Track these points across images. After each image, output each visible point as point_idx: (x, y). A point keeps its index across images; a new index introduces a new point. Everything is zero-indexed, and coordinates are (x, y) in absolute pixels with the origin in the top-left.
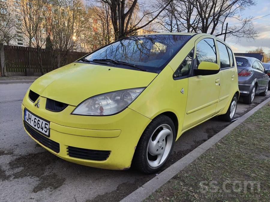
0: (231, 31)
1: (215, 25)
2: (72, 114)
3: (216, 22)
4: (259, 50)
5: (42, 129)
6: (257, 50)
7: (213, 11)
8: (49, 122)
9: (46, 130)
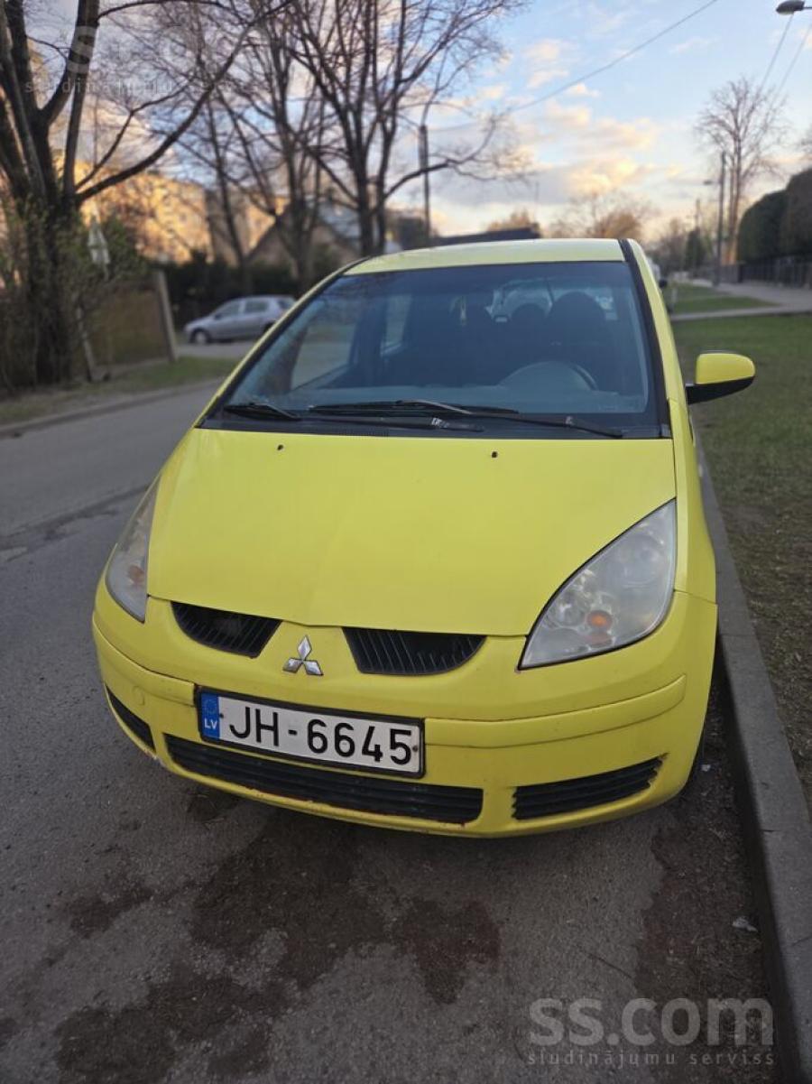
0: (449, 160)
1: (389, 138)
2: (520, 668)
3: (389, 125)
4: (519, 216)
5: (377, 754)
6: (514, 216)
7: (369, 80)
8: (420, 723)
9: (400, 753)
